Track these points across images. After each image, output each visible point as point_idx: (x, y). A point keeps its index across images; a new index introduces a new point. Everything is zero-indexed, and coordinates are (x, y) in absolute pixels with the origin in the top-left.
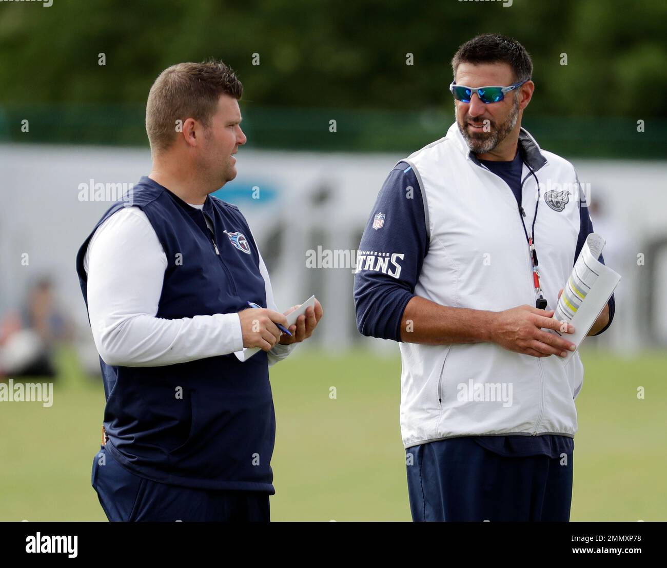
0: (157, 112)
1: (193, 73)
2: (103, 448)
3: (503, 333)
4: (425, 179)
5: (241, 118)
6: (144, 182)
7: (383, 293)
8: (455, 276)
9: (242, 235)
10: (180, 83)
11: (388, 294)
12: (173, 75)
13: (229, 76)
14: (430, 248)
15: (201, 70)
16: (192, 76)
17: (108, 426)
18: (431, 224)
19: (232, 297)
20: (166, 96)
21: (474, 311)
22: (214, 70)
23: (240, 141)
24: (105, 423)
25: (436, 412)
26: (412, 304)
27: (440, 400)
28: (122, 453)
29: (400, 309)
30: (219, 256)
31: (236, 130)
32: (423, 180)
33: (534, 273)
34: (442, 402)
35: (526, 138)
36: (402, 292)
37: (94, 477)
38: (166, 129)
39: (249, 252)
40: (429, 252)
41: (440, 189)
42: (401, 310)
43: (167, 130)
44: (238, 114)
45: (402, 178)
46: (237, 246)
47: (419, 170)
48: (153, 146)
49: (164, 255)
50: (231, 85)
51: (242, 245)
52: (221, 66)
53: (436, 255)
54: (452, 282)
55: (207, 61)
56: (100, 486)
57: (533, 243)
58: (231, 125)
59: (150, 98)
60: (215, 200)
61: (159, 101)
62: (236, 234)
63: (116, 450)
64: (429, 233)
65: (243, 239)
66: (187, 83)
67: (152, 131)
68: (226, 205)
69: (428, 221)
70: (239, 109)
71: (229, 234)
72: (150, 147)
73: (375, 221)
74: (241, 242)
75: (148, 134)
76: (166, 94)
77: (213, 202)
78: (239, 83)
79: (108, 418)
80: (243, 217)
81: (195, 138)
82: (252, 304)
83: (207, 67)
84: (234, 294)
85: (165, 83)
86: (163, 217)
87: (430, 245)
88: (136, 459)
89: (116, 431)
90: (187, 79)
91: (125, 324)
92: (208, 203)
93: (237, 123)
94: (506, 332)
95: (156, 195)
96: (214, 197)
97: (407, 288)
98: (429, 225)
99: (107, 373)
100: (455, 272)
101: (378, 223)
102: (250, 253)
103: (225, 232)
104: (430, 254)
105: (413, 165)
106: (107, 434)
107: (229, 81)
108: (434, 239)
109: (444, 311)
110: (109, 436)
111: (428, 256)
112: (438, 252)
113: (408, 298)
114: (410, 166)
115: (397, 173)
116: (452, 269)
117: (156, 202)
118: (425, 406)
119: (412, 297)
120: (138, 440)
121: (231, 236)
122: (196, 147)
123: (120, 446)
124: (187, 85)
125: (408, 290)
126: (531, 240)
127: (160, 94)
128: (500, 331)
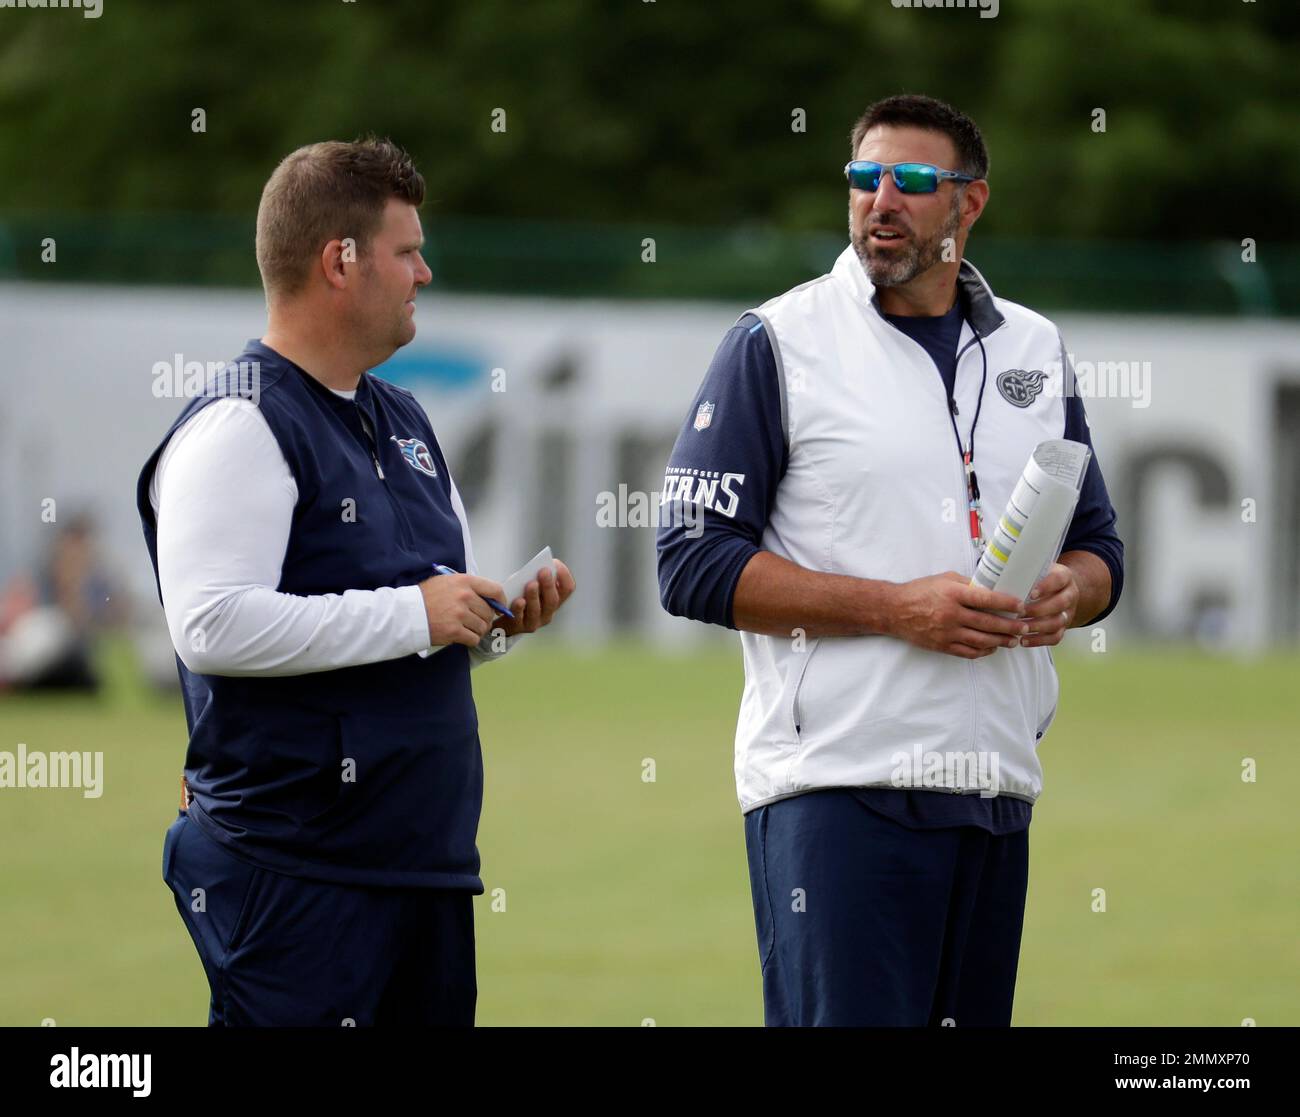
0: (276, 230)
1: (340, 161)
2: (183, 814)
3: (909, 620)
4: (784, 344)
5: (422, 239)
6: (253, 350)
7: (705, 544)
8: (830, 514)
9: (422, 445)
10: (319, 180)
11: (714, 547)
12: (304, 164)
13: (402, 166)
14: (790, 465)
15: (353, 156)
16: (339, 166)
17: (192, 777)
18: (790, 422)
19: (407, 554)
20: (293, 201)
21: (859, 581)
22: (376, 156)
23: (421, 278)
24: (187, 771)
25: (790, 748)
26: (754, 564)
27: (798, 729)
28: (217, 822)
29: (733, 570)
30: (383, 481)
31: (414, 259)
32: (781, 347)
33: (971, 513)
34: (801, 732)
35: (973, 279)
36: (739, 543)
37: (168, 863)
38: (292, 258)
39: (433, 473)
40: (789, 471)
41: (810, 362)
42: (734, 576)
43: (294, 260)
44: (417, 233)
45: (745, 342)
46: (414, 463)
47: (775, 328)
48: (269, 289)
49: (292, 482)
50: (405, 182)
51: (422, 461)
52: (387, 147)
53: (799, 477)
54: (824, 526)
55: (365, 139)
56: (178, 880)
57: (971, 460)
58: (405, 251)
59: (263, 205)
60: (374, 382)
61: (281, 209)
62: (411, 441)
63: (207, 819)
64: (788, 437)
65: (424, 451)
66: (329, 177)
67: (267, 262)
68: (393, 390)
69: (787, 417)
70: (418, 222)
71: (401, 443)
72: (263, 288)
73: (699, 416)
74: (420, 456)
75: (260, 266)
76: (293, 197)
77: (372, 384)
78: (420, 177)
79: (193, 762)
80: (423, 411)
81: (343, 274)
82: (440, 568)
83: (364, 150)
84: (410, 549)
85: (291, 178)
86: (290, 415)
87: (790, 459)
88: (244, 834)
89: (208, 786)
90: (329, 170)
91: (230, 602)
92: (363, 388)
93: (415, 248)
94: (913, 618)
95: (276, 375)
96: (371, 374)
97: (747, 535)
98: (787, 424)
99: (190, 684)
100: (829, 507)
101: (703, 420)
102: (435, 475)
103: (393, 438)
104: (790, 475)
105: (766, 319)
106: (191, 790)
107: (402, 176)
108: (795, 449)
109: (809, 580)
110: (194, 794)
111: (788, 479)
112: (802, 473)
113: (748, 554)
114: (760, 322)
115: (739, 332)
116: (825, 503)
117: (277, 388)
118: (773, 738)
119: (756, 553)
120: (248, 801)
121: (402, 445)
122: (346, 289)
123: (215, 812)
124: (329, 182)
125: (751, 539)
126: (967, 456)
127: (282, 197)
128: (903, 617)
